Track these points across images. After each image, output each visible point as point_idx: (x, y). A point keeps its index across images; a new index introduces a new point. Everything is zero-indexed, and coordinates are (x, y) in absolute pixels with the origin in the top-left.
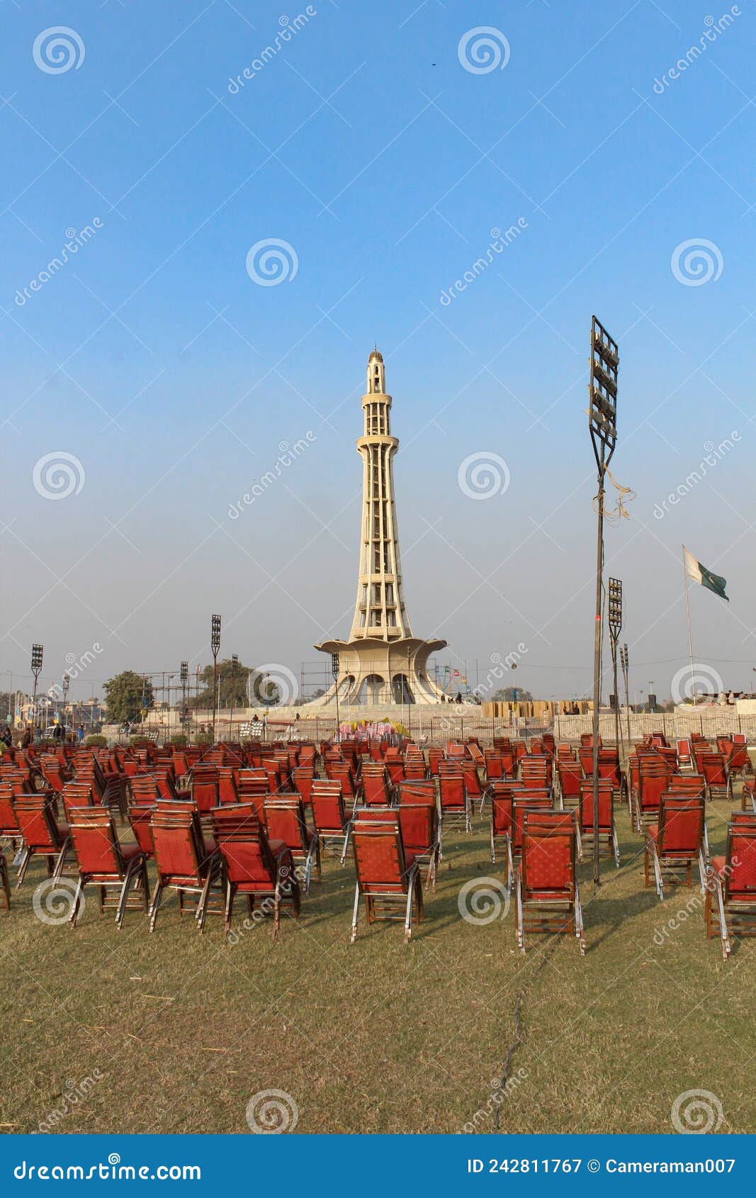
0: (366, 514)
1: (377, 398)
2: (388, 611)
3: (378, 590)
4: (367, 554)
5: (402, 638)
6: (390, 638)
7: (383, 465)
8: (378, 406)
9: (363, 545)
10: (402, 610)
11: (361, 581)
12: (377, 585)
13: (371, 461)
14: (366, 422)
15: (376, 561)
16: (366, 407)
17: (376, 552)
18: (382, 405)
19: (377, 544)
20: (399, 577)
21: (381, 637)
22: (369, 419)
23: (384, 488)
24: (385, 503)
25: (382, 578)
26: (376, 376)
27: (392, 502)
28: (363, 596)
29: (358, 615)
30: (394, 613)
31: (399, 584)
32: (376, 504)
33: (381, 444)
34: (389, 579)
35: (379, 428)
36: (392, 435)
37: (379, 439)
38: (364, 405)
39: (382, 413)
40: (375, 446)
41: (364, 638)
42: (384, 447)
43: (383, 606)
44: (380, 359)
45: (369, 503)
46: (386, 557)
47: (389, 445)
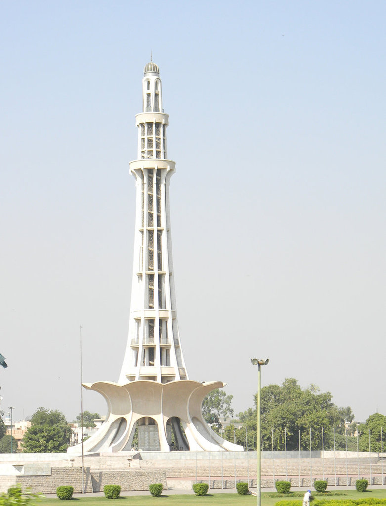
0: (140, 243)
1: (153, 118)
2: (161, 349)
3: (151, 329)
4: (139, 289)
5: (177, 379)
6: (163, 378)
7: (158, 211)
8: (154, 126)
9: (135, 278)
10: (177, 347)
11: (133, 316)
12: (151, 321)
13: (146, 186)
14: (140, 141)
15: (150, 297)
16: (140, 127)
17: (150, 289)
18: (158, 124)
19: (151, 277)
20: (174, 313)
21: (153, 378)
22: (143, 139)
23: (158, 218)
24: (160, 232)
25: (156, 314)
26: (148, 92)
27: (168, 231)
28: (137, 335)
29: (130, 354)
30: (167, 351)
31: (173, 320)
32: (151, 232)
33: (156, 168)
34: (163, 314)
35: (154, 149)
36: (169, 158)
37: (154, 164)
38: (138, 122)
39: (157, 134)
40: (150, 171)
41: (137, 380)
42: (159, 171)
43: (156, 343)
44: (156, 71)
45: (142, 232)
46: (160, 293)
47: (164, 169)
